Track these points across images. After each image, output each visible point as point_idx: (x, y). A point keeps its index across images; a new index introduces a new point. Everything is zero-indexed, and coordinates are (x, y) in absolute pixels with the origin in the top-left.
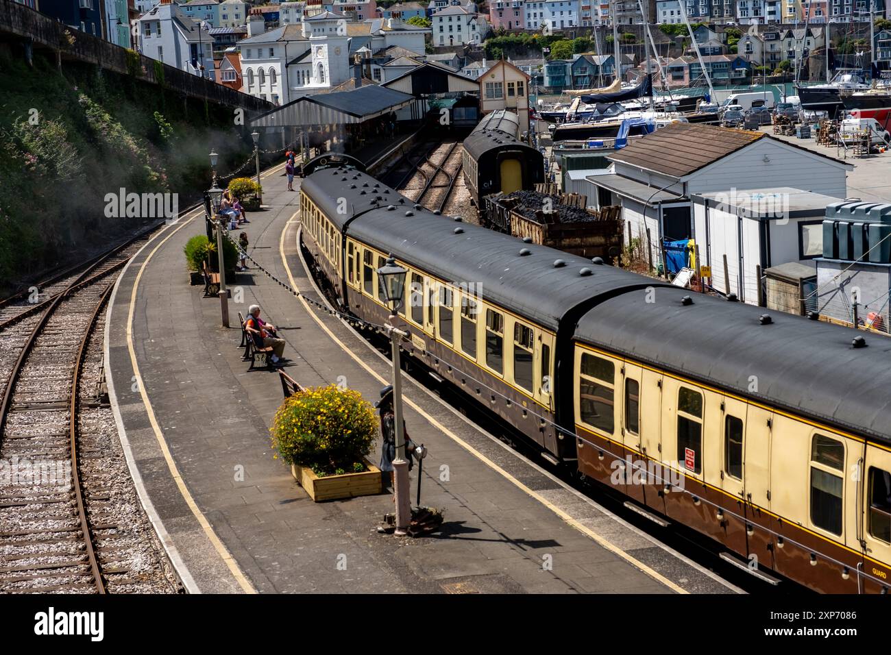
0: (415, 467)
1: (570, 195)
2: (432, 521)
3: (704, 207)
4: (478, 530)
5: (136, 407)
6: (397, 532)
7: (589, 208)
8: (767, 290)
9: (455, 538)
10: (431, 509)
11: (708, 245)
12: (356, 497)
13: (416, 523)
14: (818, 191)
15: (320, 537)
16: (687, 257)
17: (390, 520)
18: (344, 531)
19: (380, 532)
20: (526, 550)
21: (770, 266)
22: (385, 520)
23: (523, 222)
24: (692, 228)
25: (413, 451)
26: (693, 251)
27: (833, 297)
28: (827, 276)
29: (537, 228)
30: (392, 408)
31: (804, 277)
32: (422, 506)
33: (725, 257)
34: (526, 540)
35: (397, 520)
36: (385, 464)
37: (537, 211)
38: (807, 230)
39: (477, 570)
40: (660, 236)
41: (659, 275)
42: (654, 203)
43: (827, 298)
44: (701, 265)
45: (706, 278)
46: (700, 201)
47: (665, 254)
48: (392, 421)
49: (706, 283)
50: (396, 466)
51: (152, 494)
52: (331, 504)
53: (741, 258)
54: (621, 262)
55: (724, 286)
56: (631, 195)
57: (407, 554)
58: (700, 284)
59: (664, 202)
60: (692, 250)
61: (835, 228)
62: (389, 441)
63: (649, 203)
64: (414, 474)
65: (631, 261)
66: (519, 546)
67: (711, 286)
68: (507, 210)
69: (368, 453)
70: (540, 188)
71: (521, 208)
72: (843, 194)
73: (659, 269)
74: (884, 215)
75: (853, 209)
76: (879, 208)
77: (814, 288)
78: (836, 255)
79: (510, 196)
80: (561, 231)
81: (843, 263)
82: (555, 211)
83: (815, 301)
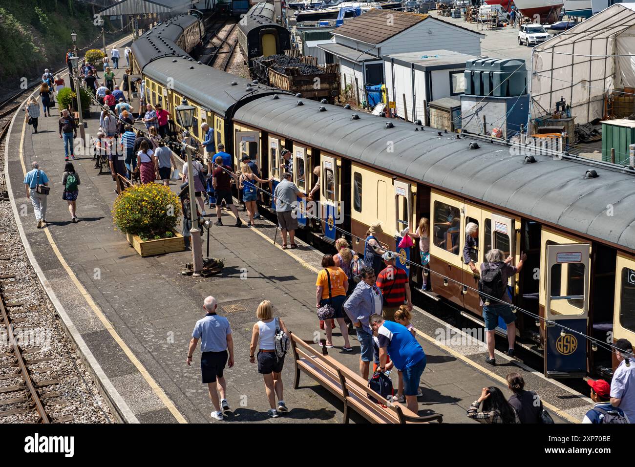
0: (205, 233)
1: (307, 57)
2: (217, 267)
3: (391, 63)
6: (194, 274)
7: (320, 66)
8: (431, 116)
9: (231, 277)
10: (216, 259)
11: (394, 88)
12: (168, 253)
13: (206, 268)
14: (462, 52)
15: (145, 279)
16: (381, 95)
17: (190, 267)
18: (160, 274)
19: (184, 275)
20: (275, 283)
21: (432, 101)
22: (186, 267)
23: (276, 75)
24: (384, 77)
25: (204, 223)
27: (471, 119)
28: (467, 106)
29: (286, 79)
30: (188, 197)
31: (453, 107)
32: (210, 257)
33: (404, 95)
34: (276, 276)
35: (194, 267)
36: (185, 232)
37: (286, 68)
38: (456, 77)
39: (245, 296)
40: (364, 83)
41: (364, 108)
42: (360, 62)
43: (468, 119)
44: (390, 101)
45: (392, 109)
46: (388, 60)
47: (367, 95)
48: (189, 205)
49: (393, 112)
50: (192, 233)
52: (152, 258)
53: (414, 95)
54: (340, 100)
55: (404, 114)
56: (345, 57)
57: (201, 288)
58: (389, 113)
59: (366, 61)
60: (384, 91)
61: (472, 75)
62: (187, 218)
63: (357, 61)
65: (346, 99)
66: (271, 280)
67: (396, 114)
68: (266, 68)
69: (175, 225)
70: (288, 53)
71: (276, 66)
72: (477, 53)
73: (364, 104)
74: (502, 66)
75: (483, 63)
76: (499, 62)
77: (459, 114)
78: (473, 93)
79: (268, 58)
80: (301, 81)
81: (477, 98)
82: (297, 68)
83: (460, 122)
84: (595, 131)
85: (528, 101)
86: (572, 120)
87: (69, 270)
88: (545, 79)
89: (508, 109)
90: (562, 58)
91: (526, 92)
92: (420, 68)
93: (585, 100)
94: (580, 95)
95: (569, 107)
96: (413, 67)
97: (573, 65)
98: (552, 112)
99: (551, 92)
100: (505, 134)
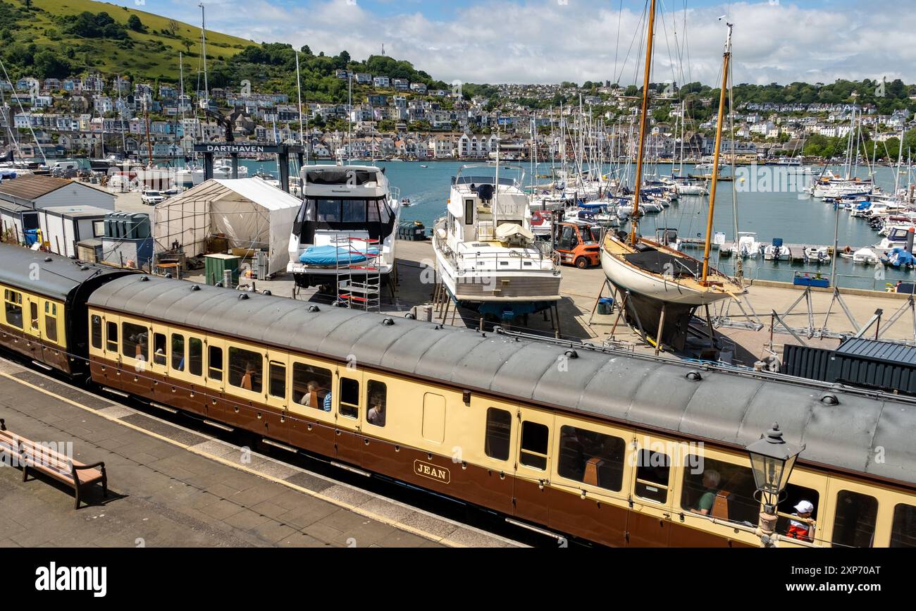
3: (44, 214)
8: (79, 251)
11: (48, 232)
14: (101, 207)
16: (37, 237)
21: (79, 241)
24: (39, 224)
27: (111, 254)
28: (107, 245)
31: (96, 245)
33: (56, 237)
38: (97, 225)
40: (22, 227)
42: (18, 212)
43: (108, 254)
44: (44, 241)
45: (47, 247)
46: (42, 211)
47: (25, 236)
49: (48, 249)
53: (64, 237)
55: (57, 250)
56: (5, 208)
58: (44, 249)
59: (23, 211)
60: (40, 234)
61: (110, 223)
63: (15, 212)
65: (7, 239)
67: (51, 251)
72: (113, 208)
73: (23, 243)
74: (132, 218)
75: (118, 215)
76: (130, 215)
77: (102, 250)
78: (111, 236)
81: (115, 239)
83: (102, 256)
84: (200, 262)
85: (153, 242)
86: (184, 255)
88: (164, 227)
89: (138, 247)
90: (175, 213)
91: (150, 236)
92: (69, 218)
93: (193, 241)
94: (188, 238)
95: (181, 246)
96: (63, 217)
97: (183, 218)
98: (170, 249)
99: (168, 236)
100: (136, 265)
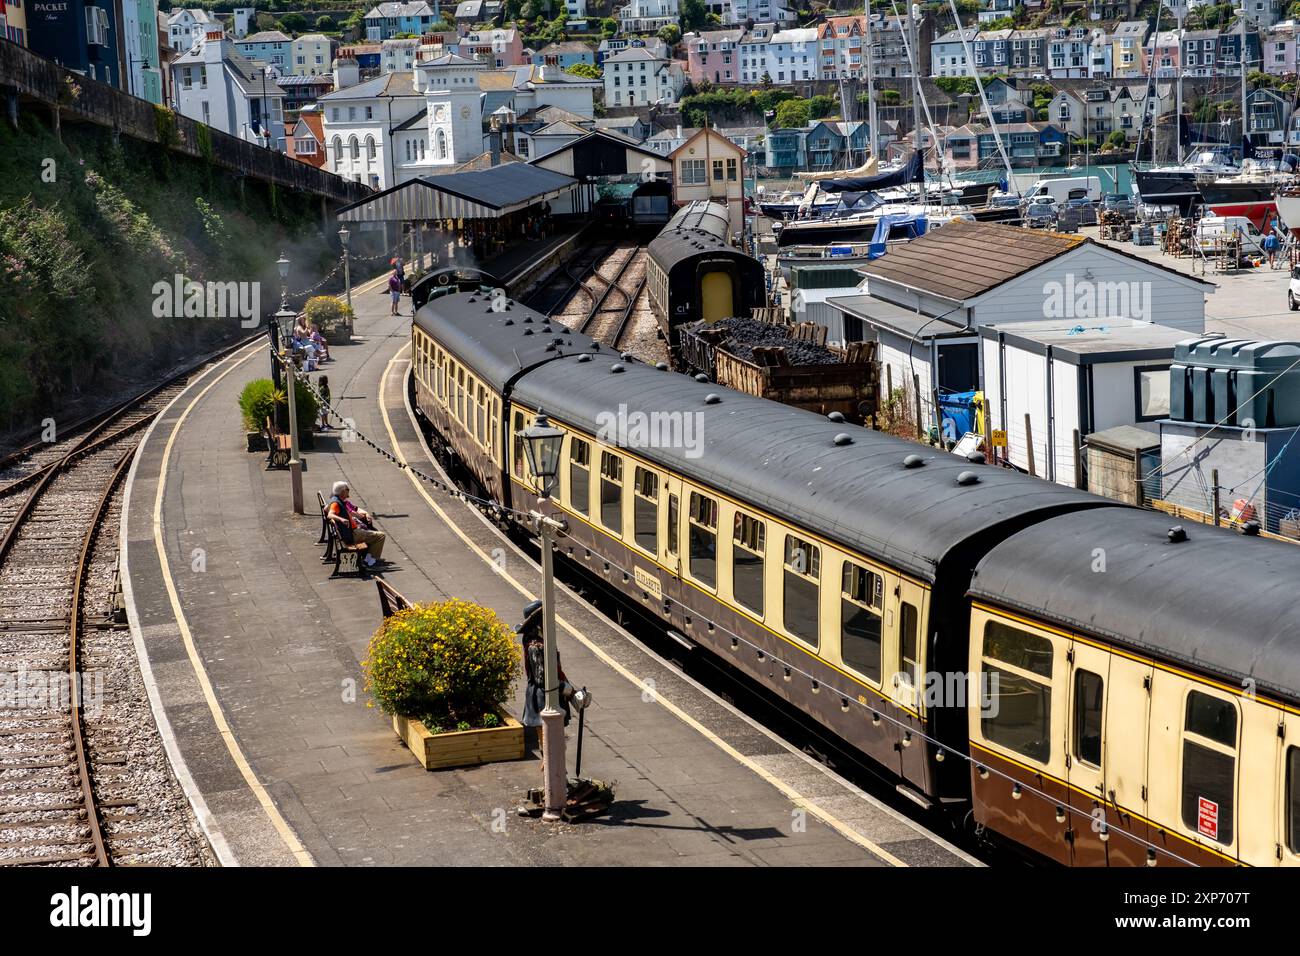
0: (574, 721)
1: (803, 324)
2: (598, 799)
3: (998, 344)
4: (665, 813)
5: (166, 629)
6: (546, 815)
7: (830, 344)
8: (1089, 466)
9: (631, 824)
10: (596, 782)
11: (1003, 400)
12: (487, 763)
13: (574, 802)
15: (434, 821)
16: (972, 416)
18: (469, 812)
20: (733, 842)
21: (1093, 431)
22: (529, 798)
23: (733, 363)
24: (980, 375)
25: (571, 697)
26: (981, 409)
27: (1184, 476)
28: (1176, 446)
29: (755, 372)
30: (540, 634)
31: (1142, 447)
32: (584, 777)
33: (1027, 417)
34: (735, 828)
35: (547, 797)
36: (529, 715)
37: (755, 348)
38: (1147, 379)
40: (934, 386)
42: (925, 338)
43: (1175, 477)
44: (993, 429)
45: (999, 448)
46: (992, 335)
47: (940, 412)
49: (1000, 455)
50: (545, 718)
51: (188, 755)
52: (450, 774)
53: (1051, 418)
54: (877, 423)
55: (1026, 459)
56: (890, 326)
57: (561, 847)
59: (939, 336)
60: (980, 407)
61: (1188, 376)
62: (536, 682)
63: (919, 338)
64: (571, 731)
65: (891, 422)
66: (723, 836)
67: (1007, 460)
68: (711, 347)
69: (504, 699)
70: (759, 315)
71: (732, 344)
72: (1198, 326)
73: (931, 434)
74: (1259, 356)
75: (1214, 348)
76: (1253, 347)
77: (1157, 463)
78: (1189, 416)
79: (715, 325)
80: (789, 378)
81: (1199, 428)
82: (781, 348)
83: (1159, 483)
87: (261, 793)
89: (1270, 456)
92: (1066, 357)
96: (1051, 353)
100: (1262, 514)
